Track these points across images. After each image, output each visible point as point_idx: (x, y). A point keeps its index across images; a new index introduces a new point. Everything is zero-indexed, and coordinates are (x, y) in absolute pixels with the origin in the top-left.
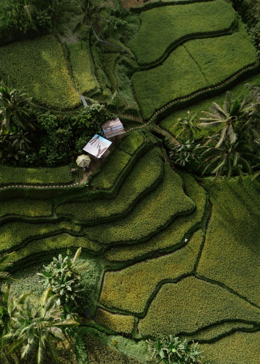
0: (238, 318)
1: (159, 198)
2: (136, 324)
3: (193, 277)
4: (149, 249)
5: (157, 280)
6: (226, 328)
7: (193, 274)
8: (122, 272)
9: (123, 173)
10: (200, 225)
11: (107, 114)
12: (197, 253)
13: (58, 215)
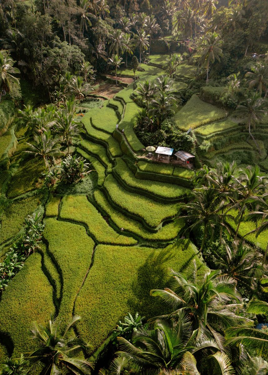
0: (64, 281)
1: (151, 204)
2: (52, 216)
3: (94, 243)
4: (108, 210)
5: (85, 220)
6: (55, 275)
7: (97, 243)
8: (87, 201)
9: (156, 174)
10: (140, 240)
11: (192, 149)
12: (115, 242)
13: (115, 160)
